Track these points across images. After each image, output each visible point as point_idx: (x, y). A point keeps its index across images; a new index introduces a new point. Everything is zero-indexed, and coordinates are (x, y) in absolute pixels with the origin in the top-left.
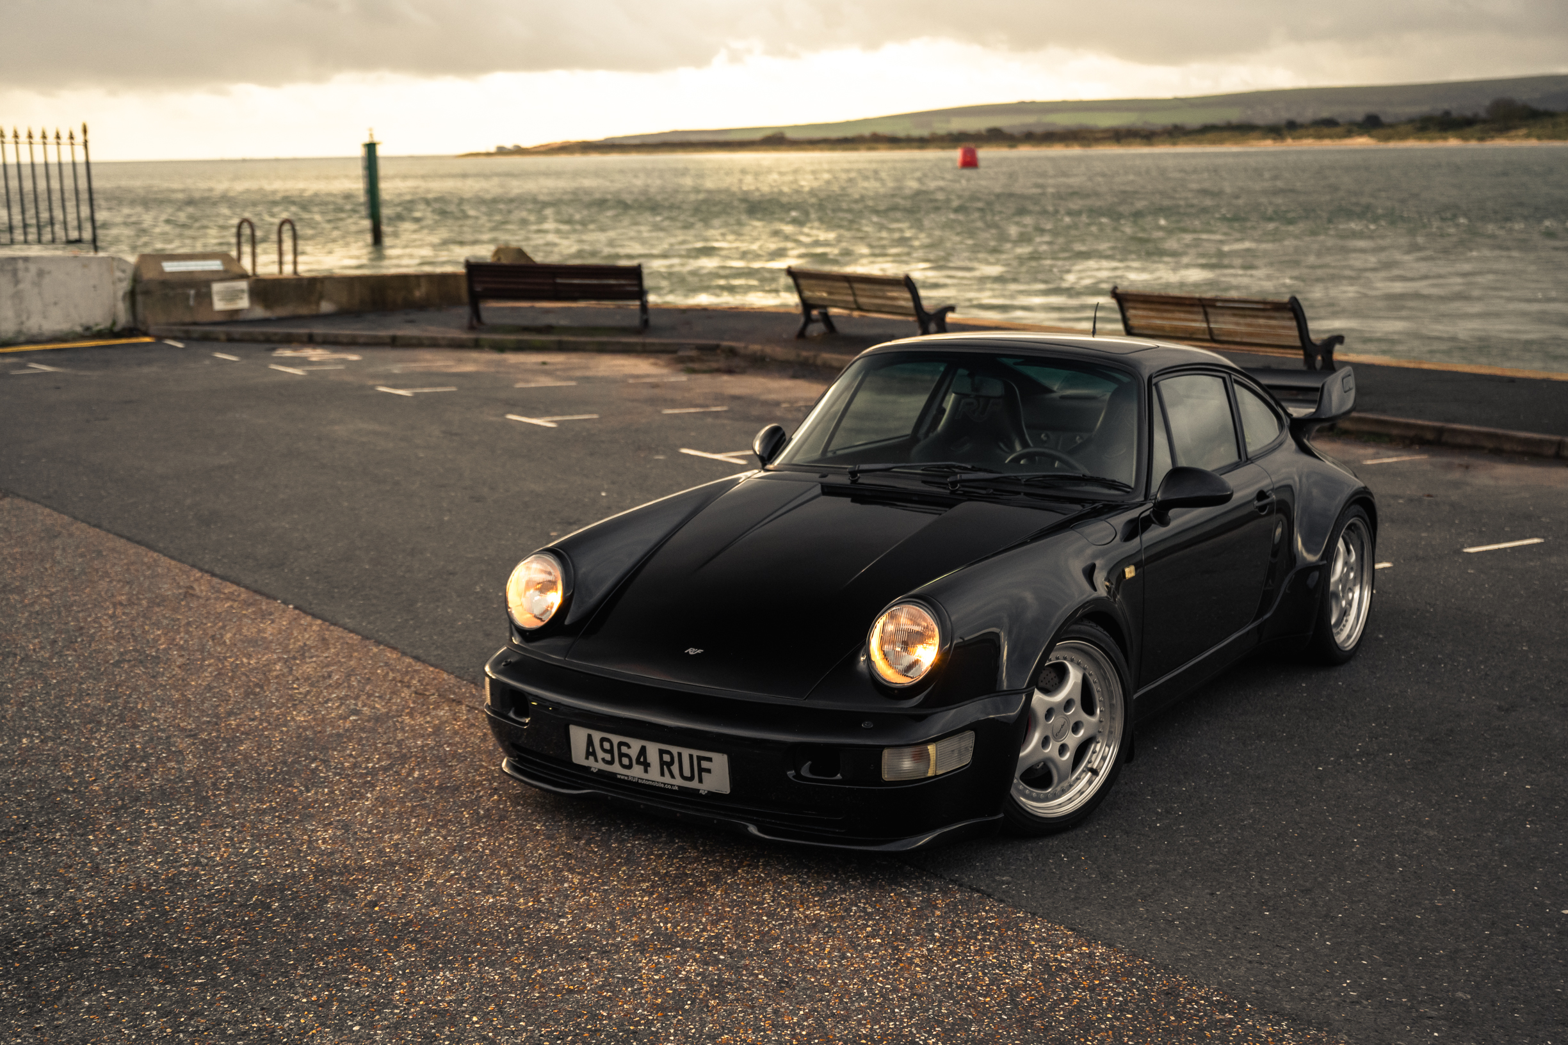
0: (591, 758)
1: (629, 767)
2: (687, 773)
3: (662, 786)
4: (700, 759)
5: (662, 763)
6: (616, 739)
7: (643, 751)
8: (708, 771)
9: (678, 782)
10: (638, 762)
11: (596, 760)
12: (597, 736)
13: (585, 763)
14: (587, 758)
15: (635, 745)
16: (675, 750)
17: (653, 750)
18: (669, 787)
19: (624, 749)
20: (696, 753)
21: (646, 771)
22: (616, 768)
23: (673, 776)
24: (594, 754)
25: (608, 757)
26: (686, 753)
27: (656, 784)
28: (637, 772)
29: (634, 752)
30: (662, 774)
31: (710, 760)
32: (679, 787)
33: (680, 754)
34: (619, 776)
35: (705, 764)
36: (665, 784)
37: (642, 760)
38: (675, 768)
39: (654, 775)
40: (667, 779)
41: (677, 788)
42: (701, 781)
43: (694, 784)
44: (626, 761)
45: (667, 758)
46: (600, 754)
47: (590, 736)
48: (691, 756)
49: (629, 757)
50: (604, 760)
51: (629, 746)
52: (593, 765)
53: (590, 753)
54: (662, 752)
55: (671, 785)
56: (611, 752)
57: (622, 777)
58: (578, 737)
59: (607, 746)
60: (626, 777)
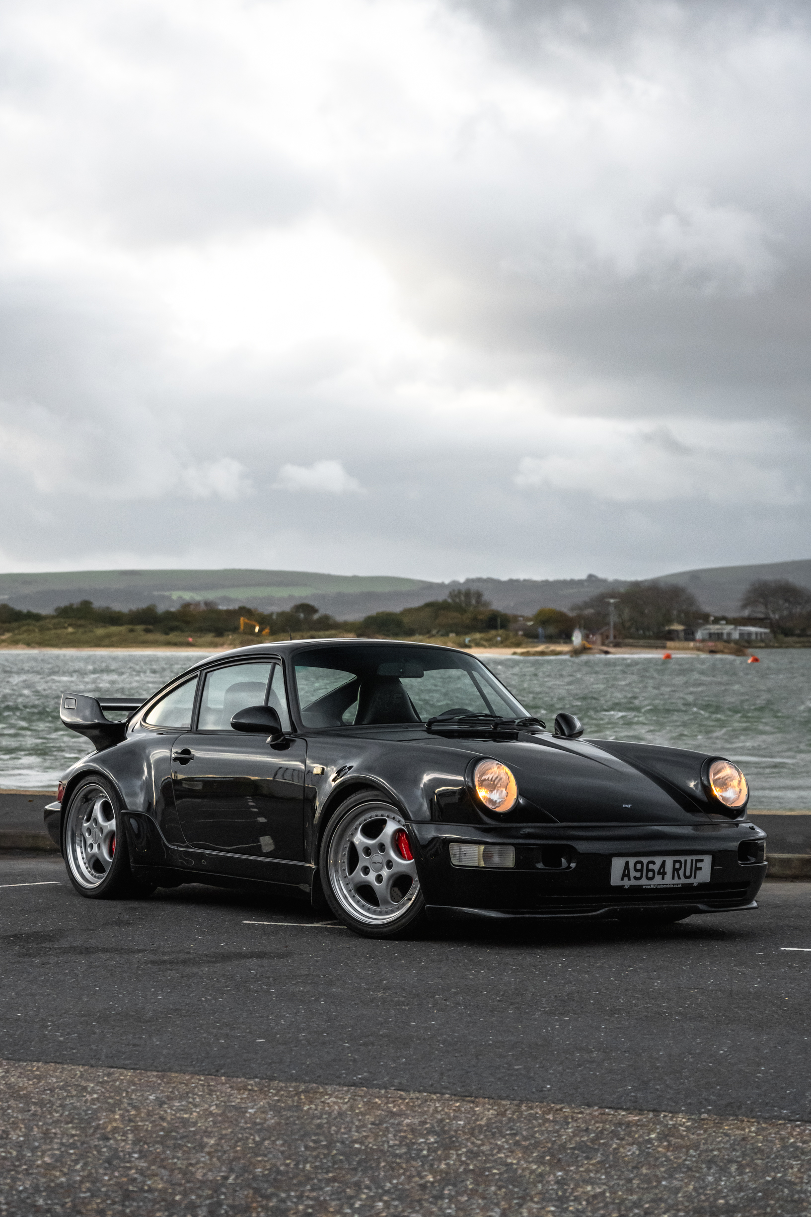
0: (626, 879)
1: (652, 878)
2: (688, 874)
3: (672, 886)
4: (697, 861)
5: (674, 869)
6: (645, 860)
7: (663, 865)
8: (700, 869)
9: (683, 881)
10: (659, 873)
11: (629, 879)
12: (632, 861)
13: (621, 883)
14: (622, 879)
15: (658, 860)
16: (682, 858)
17: (669, 861)
18: (676, 886)
19: (651, 866)
20: (695, 858)
21: (663, 878)
22: (644, 882)
23: (679, 877)
24: (628, 876)
25: (638, 874)
26: (689, 858)
27: (668, 886)
28: (658, 881)
29: (656, 867)
30: (673, 878)
31: (702, 861)
32: (682, 884)
33: (686, 861)
34: (644, 887)
35: (699, 865)
36: (674, 885)
37: (662, 871)
38: (681, 872)
39: (669, 880)
40: (676, 881)
41: (680, 886)
42: (695, 877)
43: (691, 880)
44: (650, 874)
45: (677, 865)
46: (633, 873)
47: (627, 863)
48: (692, 861)
49: (653, 871)
50: (636, 878)
51: (654, 863)
52: (627, 883)
53: (626, 874)
54: (675, 862)
55: (678, 884)
56: (641, 870)
57: (647, 887)
58: (618, 865)
59: (639, 866)
60: (649, 887)
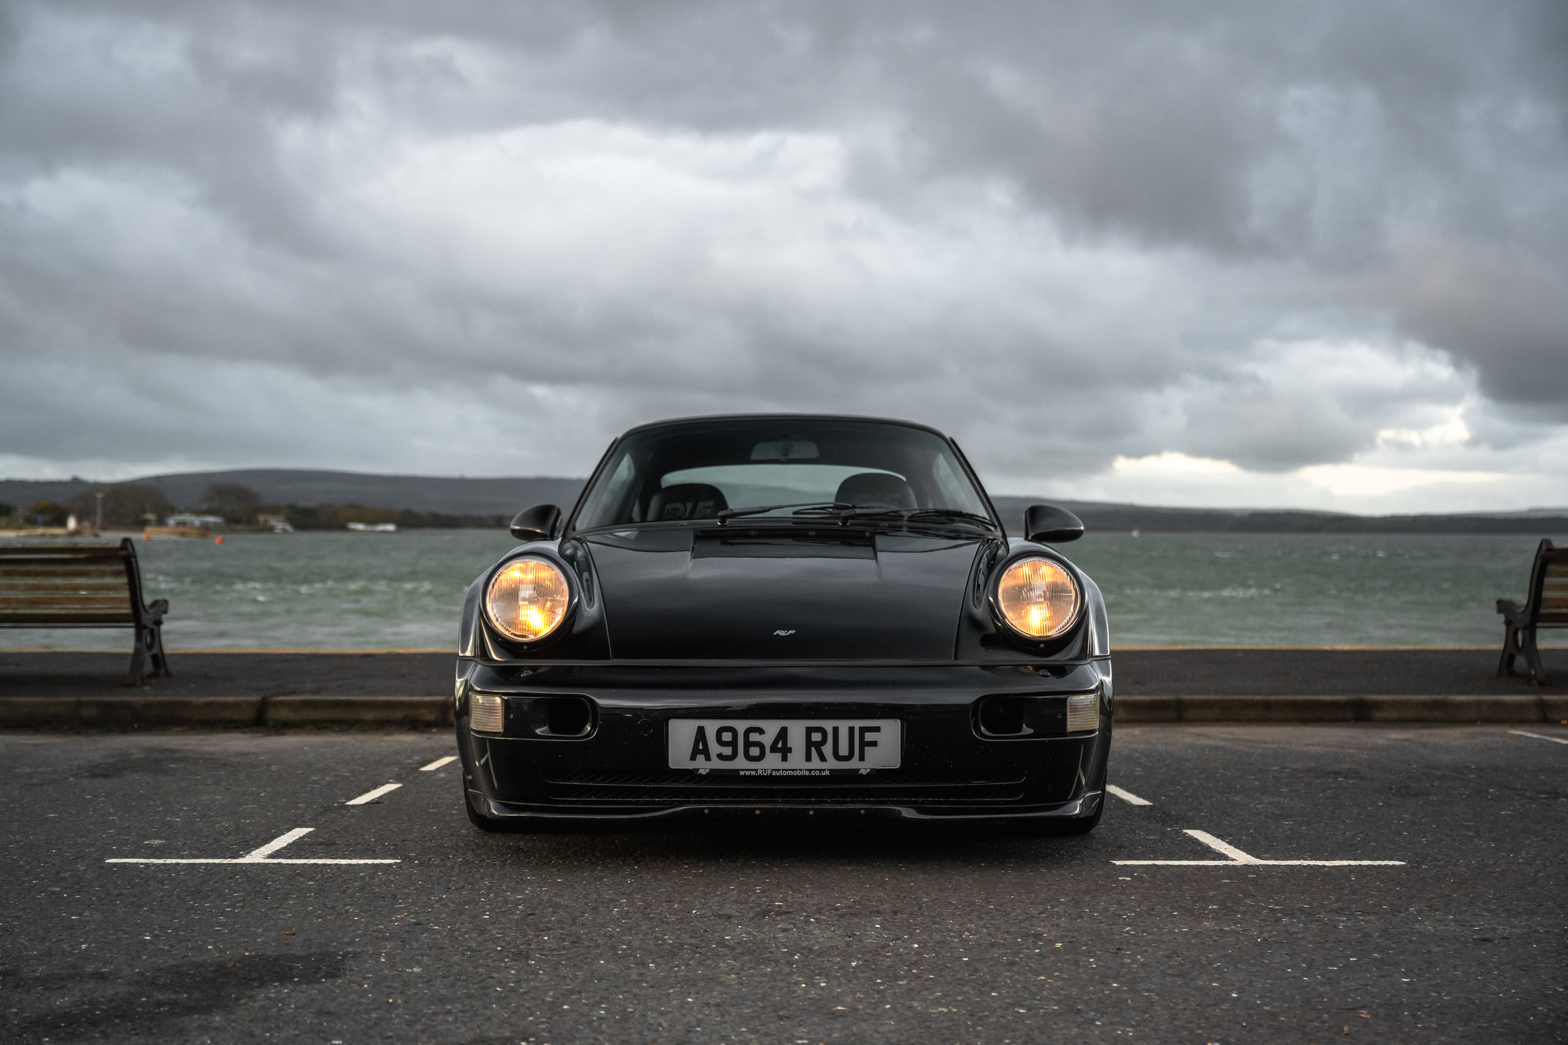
0: (701, 758)
1: (760, 758)
2: (844, 750)
3: (807, 773)
4: (863, 730)
5: (809, 744)
6: (741, 725)
7: (783, 734)
8: (874, 744)
9: (832, 764)
10: (774, 749)
11: (708, 758)
12: (711, 727)
13: (691, 765)
14: (693, 758)
15: (771, 728)
16: (828, 725)
17: (797, 730)
18: (817, 773)
19: (754, 737)
20: (857, 724)
21: (784, 759)
22: (740, 763)
23: (823, 758)
24: (705, 753)
25: (727, 751)
26: (844, 726)
27: (799, 773)
28: (772, 763)
29: (767, 739)
30: (808, 758)
31: (877, 729)
32: (830, 770)
33: (836, 730)
34: (742, 773)
35: (869, 737)
36: (810, 771)
37: (780, 745)
38: (827, 749)
39: (797, 763)
40: (816, 763)
41: (827, 773)
42: (862, 758)
43: (854, 764)
44: (755, 751)
45: (817, 737)
46: (715, 748)
47: (701, 731)
48: (851, 730)
49: (761, 745)
50: (721, 757)
51: (761, 731)
52: (702, 766)
53: (700, 747)
54: (809, 731)
55: (820, 771)
56: (733, 744)
57: (748, 773)
58: (681, 734)
59: (727, 737)
60: (753, 773)
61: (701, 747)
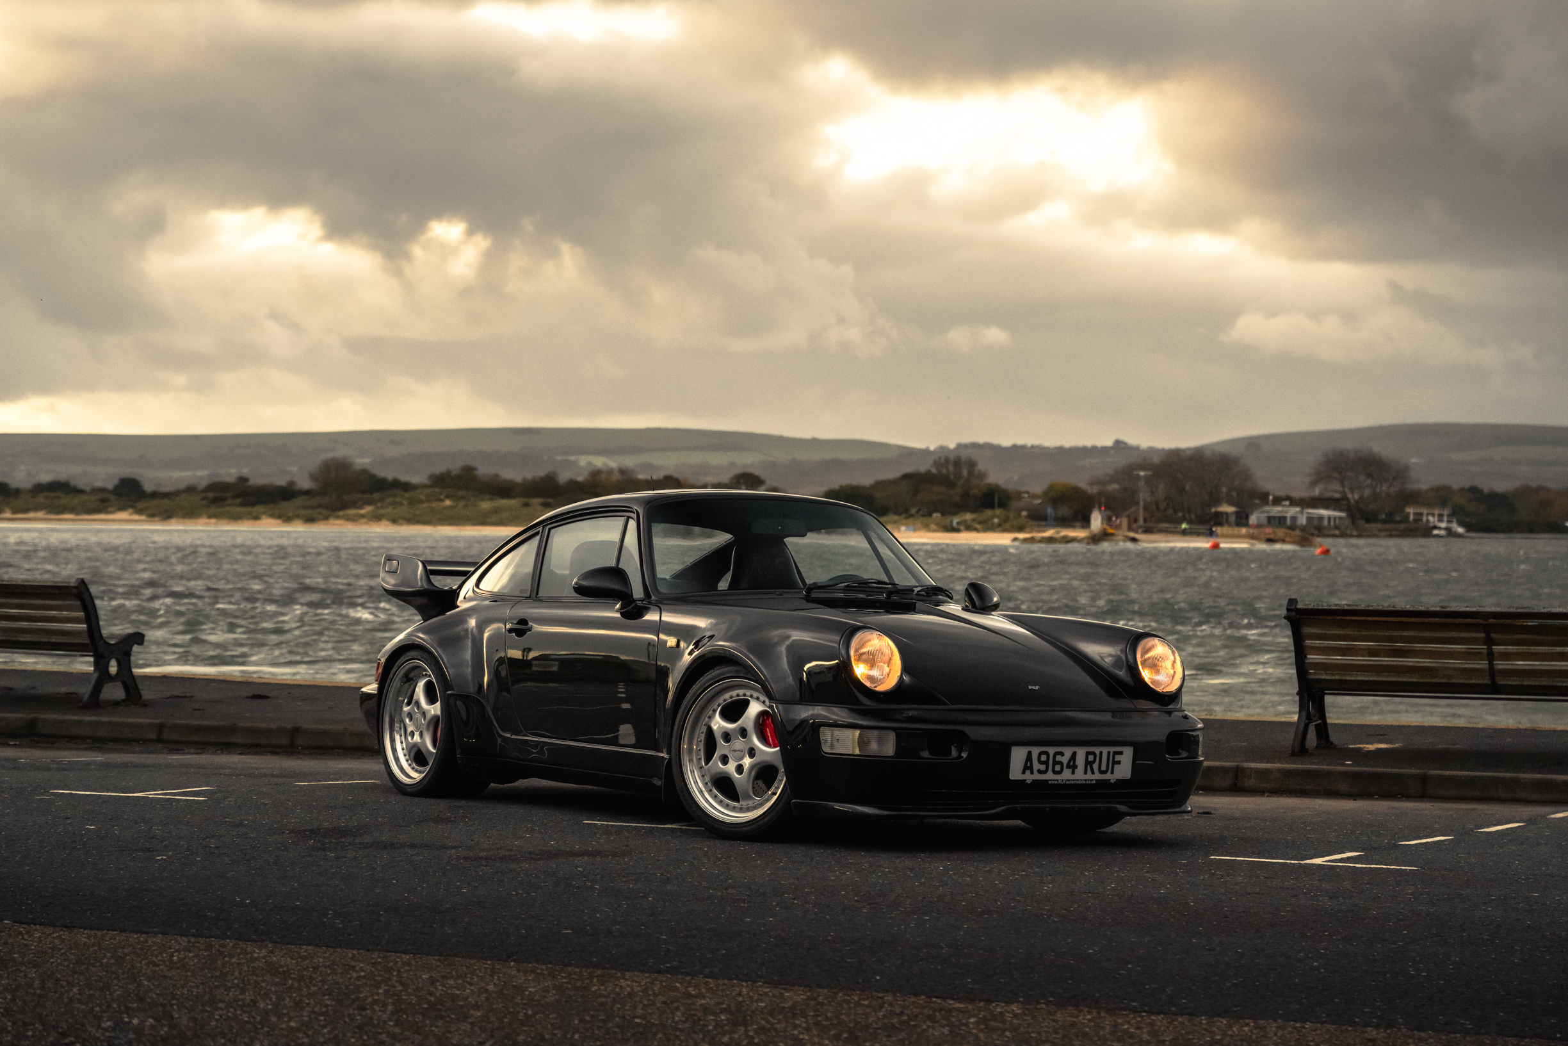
0: (1028, 772)
1: (1059, 773)
2: (1104, 768)
3: (1084, 782)
4: (1115, 753)
5: (1087, 763)
6: (1052, 750)
7: (1074, 756)
8: (1119, 763)
9: (1098, 776)
10: (1068, 766)
11: (1032, 773)
12: (1036, 751)
13: (1022, 777)
14: (1024, 772)
15: (1068, 752)
16: (1097, 750)
17: (1081, 753)
18: (1089, 783)
19: (1058, 758)
20: (1112, 749)
21: (1073, 773)
22: (1049, 776)
23: (1093, 773)
24: (1031, 769)
25: (1043, 767)
26: (1105, 750)
27: (1079, 783)
28: (1066, 775)
29: (1065, 760)
30: (1086, 773)
31: (1121, 753)
32: (1096, 780)
33: (1101, 753)
34: (1050, 782)
35: (1118, 758)
36: (1086, 780)
37: (1071, 764)
38: (1096, 766)
39: (1080, 775)
40: (1089, 776)
41: (1094, 782)
42: (1113, 772)
43: (1108, 776)
44: (1058, 768)
45: (1090, 758)
46: (1036, 766)
47: (1030, 754)
48: (1109, 753)
49: (1061, 763)
50: (1040, 772)
51: (1062, 754)
52: (1029, 777)
53: (1028, 767)
54: (1088, 754)
55: (1091, 780)
56: (1046, 763)
57: (1053, 782)
58: (1018, 756)
59: (1044, 758)
60: (1056, 782)
61: (1029, 765)
